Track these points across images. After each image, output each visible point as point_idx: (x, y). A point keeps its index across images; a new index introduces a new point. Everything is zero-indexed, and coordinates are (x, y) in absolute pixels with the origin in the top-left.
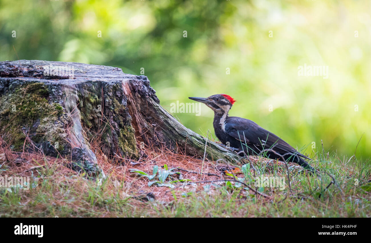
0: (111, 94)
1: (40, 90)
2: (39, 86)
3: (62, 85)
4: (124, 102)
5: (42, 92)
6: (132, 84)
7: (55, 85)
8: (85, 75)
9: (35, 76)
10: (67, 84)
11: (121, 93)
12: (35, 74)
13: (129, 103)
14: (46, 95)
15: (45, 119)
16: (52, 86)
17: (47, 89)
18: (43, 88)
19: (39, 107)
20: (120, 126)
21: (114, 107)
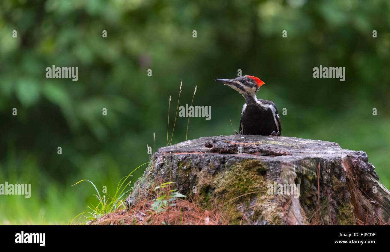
0: (329, 171)
1: (257, 168)
2: (256, 164)
3: (279, 162)
4: (343, 179)
5: (259, 169)
6: (350, 161)
7: (272, 162)
8: (302, 151)
9: (251, 153)
10: (285, 161)
11: (340, 170)
12: (251, 150)
13: (348, 180)
14: (263, 173)
15: (263, 197)
16: (269, 163)
17: (265, 167)
18: (260, 165)
19: (256, 185)
20: (339, 204)
21: (332, 184)
